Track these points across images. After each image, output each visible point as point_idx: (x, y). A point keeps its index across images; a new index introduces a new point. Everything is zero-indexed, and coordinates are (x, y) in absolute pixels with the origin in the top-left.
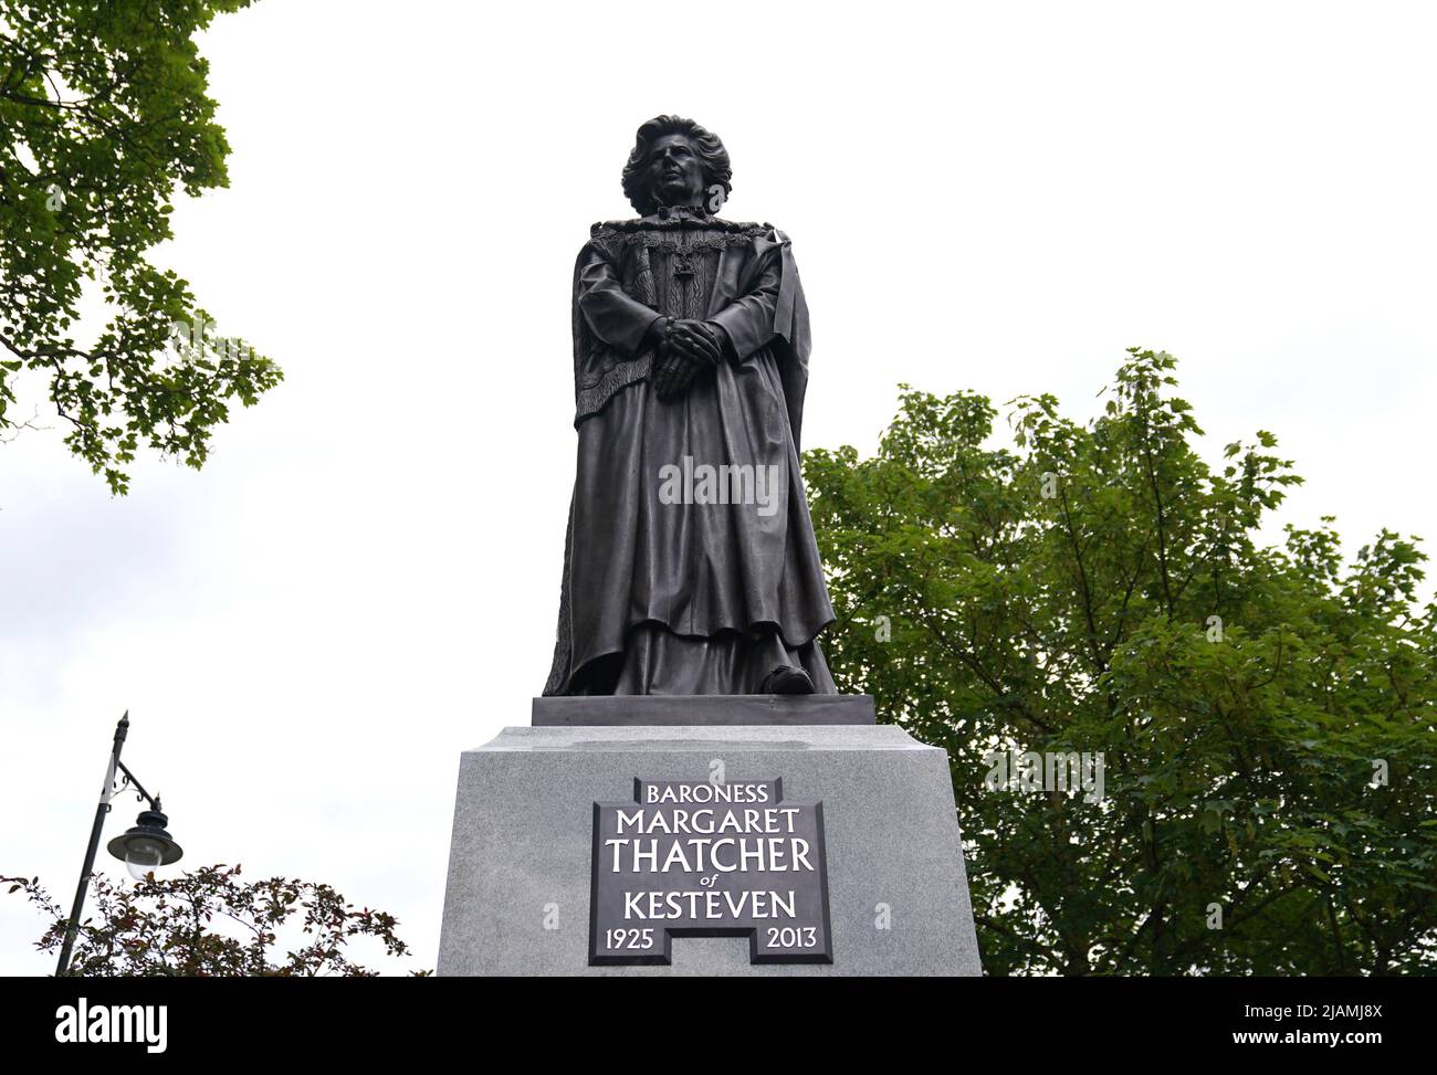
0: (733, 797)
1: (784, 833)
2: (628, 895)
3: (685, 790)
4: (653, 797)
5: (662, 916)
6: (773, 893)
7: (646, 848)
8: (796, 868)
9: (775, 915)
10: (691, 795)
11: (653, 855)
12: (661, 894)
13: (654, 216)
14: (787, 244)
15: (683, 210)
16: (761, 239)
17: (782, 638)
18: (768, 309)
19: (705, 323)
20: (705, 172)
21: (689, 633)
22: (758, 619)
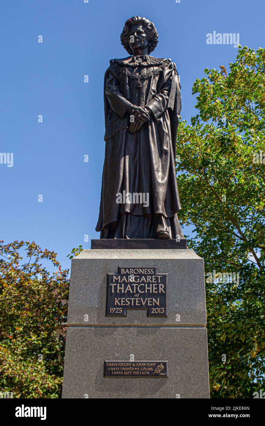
0: (144, 273)
1: (158, 283)
2: (116, 299)
3: (132, 270)
4: (123, 272)
5: (125, 304)
6: (154, 299)
7: (121, 286)
8: (160, 292)
9: (154, 305)
10: (133, 272)
11: (123, 288)
12: (124, 299)
13: (130, 60)
14: (175, 70)
15: (140, 57)
16: (166, 68)
17: (164, 217)
18: (166, 98)
19: (145, 107)
20: (149, 39)
21: (137, 214)
22: (157, 212)
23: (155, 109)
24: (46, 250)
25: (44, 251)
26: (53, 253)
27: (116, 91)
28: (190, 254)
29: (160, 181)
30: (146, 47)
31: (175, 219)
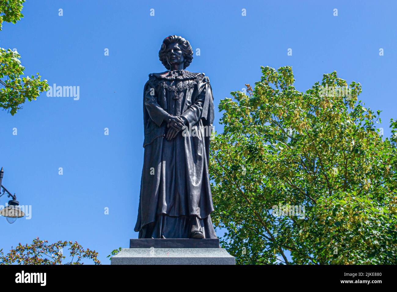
13: (168, 74)
14: (208, 83)
15: (177, 72)
16: (200, 82)
17: (198, 218)
18: (200, 109)
19: (181, 117)
20: (184, 55)
21: (173, 215)
22: (191, 214)
23: (190, 118)
24: (88, 249)
25: (86, 250)
26: (94, 252)
27: (155, 102)
28: (222, 253)
29: (194, 184)
30: (182, 62)
31: (208, 220)
